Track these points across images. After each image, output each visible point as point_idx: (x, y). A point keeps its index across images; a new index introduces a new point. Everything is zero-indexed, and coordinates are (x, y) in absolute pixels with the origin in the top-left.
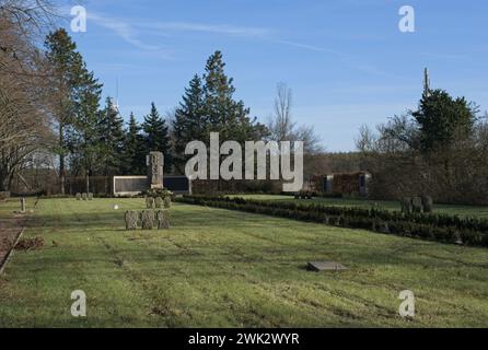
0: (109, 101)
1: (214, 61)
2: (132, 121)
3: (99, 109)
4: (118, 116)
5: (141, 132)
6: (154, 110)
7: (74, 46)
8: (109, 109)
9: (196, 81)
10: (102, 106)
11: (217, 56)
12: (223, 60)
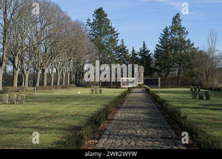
0: (122, 41)
1: (176, 19)
2: (133, 51)
3: (118, 45)
4: (126, 48)
5: (138, 56)
6: (144, 45)
7: (106, 15)
8: (123, 45)
9: (166, 29)
10: (119, 44)
11: (178, 16)
12: (181, 18)
